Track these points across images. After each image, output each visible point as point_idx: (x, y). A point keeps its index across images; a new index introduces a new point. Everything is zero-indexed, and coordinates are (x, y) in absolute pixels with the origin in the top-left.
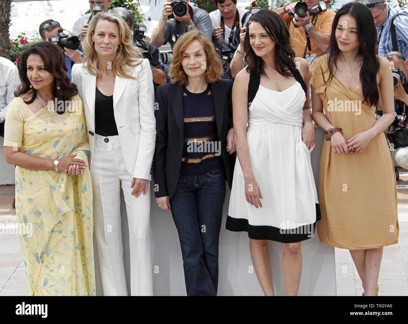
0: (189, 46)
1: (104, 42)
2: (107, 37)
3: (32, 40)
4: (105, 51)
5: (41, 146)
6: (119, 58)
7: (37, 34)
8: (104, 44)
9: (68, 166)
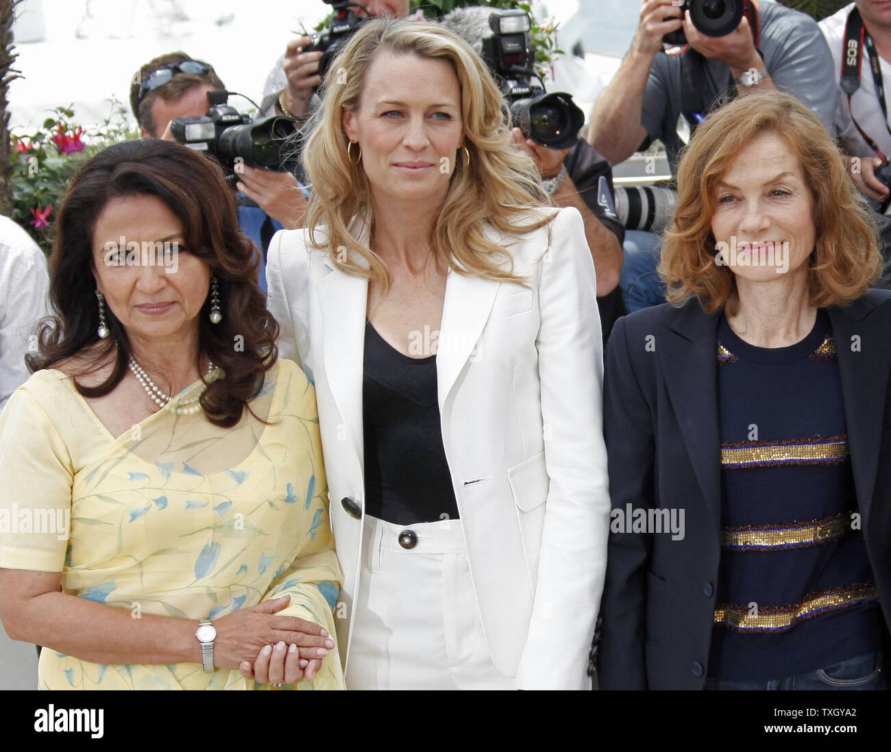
0: (743, 157)
1: (405, 142)
2: (416, 120)
3: (102, 139)
4: (413, 178)
5: (145, 570)
6: (459, 198)
7: (123, 111)
8: (405, 151)
9: (254, 647)
